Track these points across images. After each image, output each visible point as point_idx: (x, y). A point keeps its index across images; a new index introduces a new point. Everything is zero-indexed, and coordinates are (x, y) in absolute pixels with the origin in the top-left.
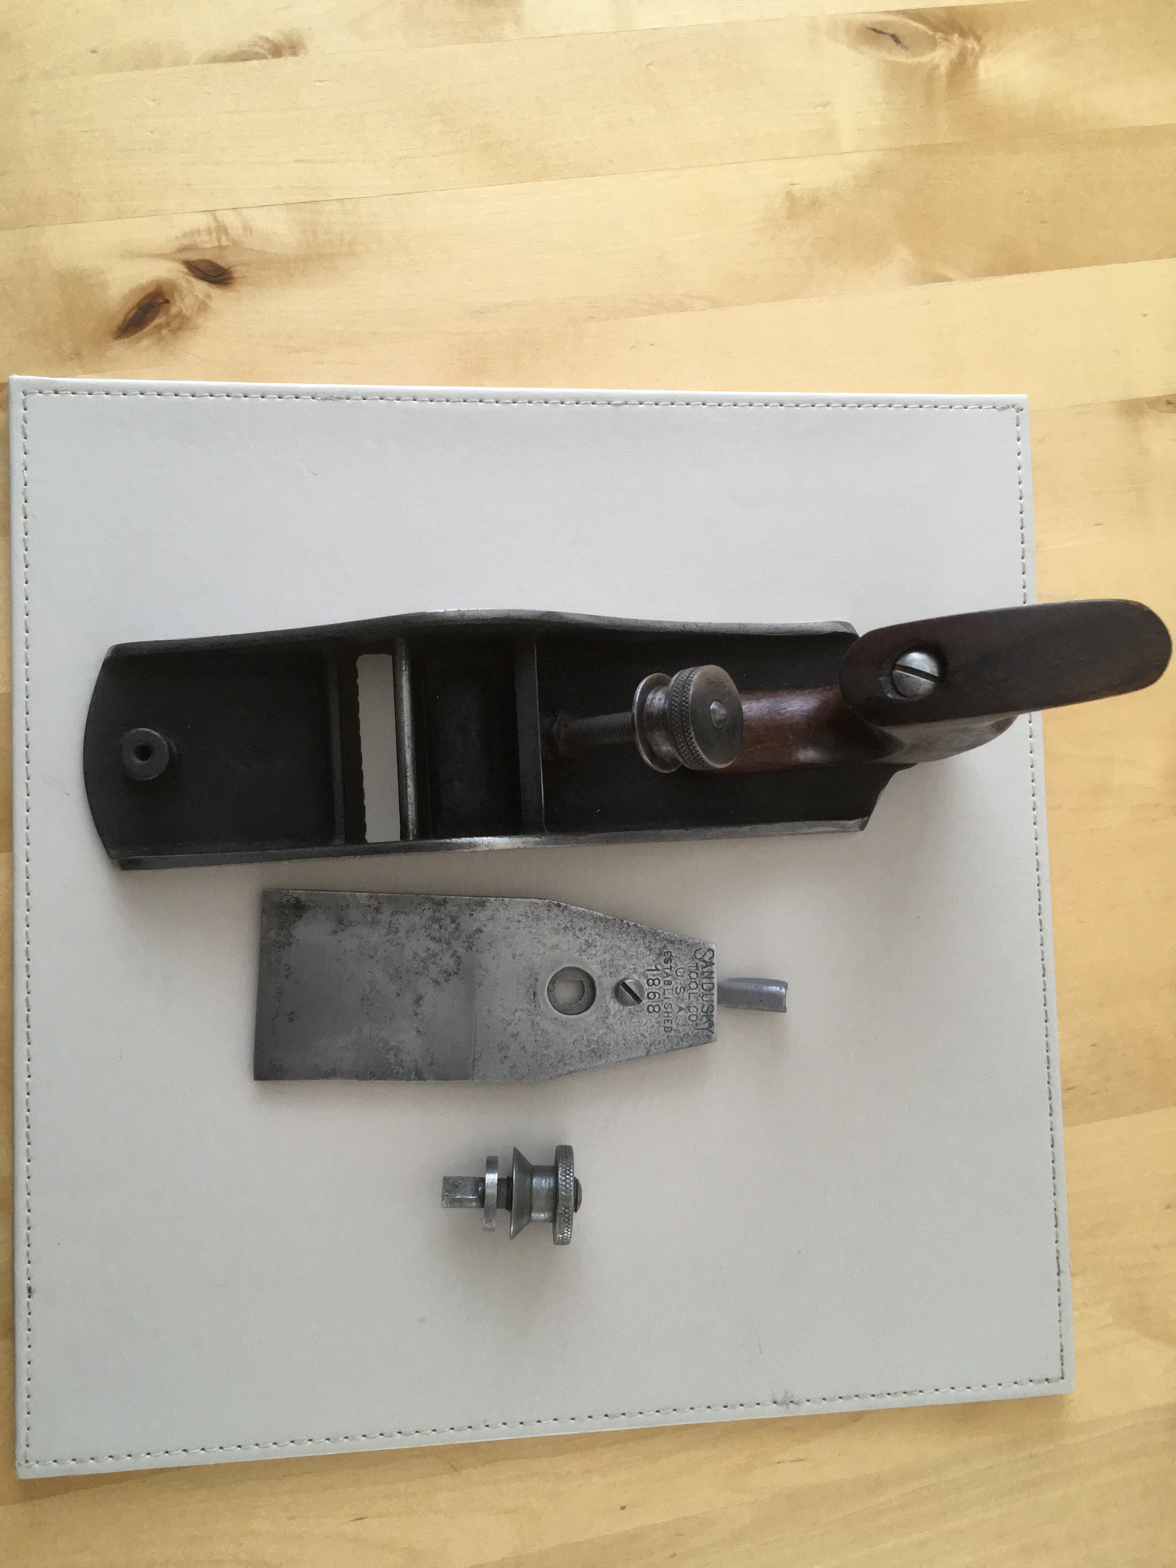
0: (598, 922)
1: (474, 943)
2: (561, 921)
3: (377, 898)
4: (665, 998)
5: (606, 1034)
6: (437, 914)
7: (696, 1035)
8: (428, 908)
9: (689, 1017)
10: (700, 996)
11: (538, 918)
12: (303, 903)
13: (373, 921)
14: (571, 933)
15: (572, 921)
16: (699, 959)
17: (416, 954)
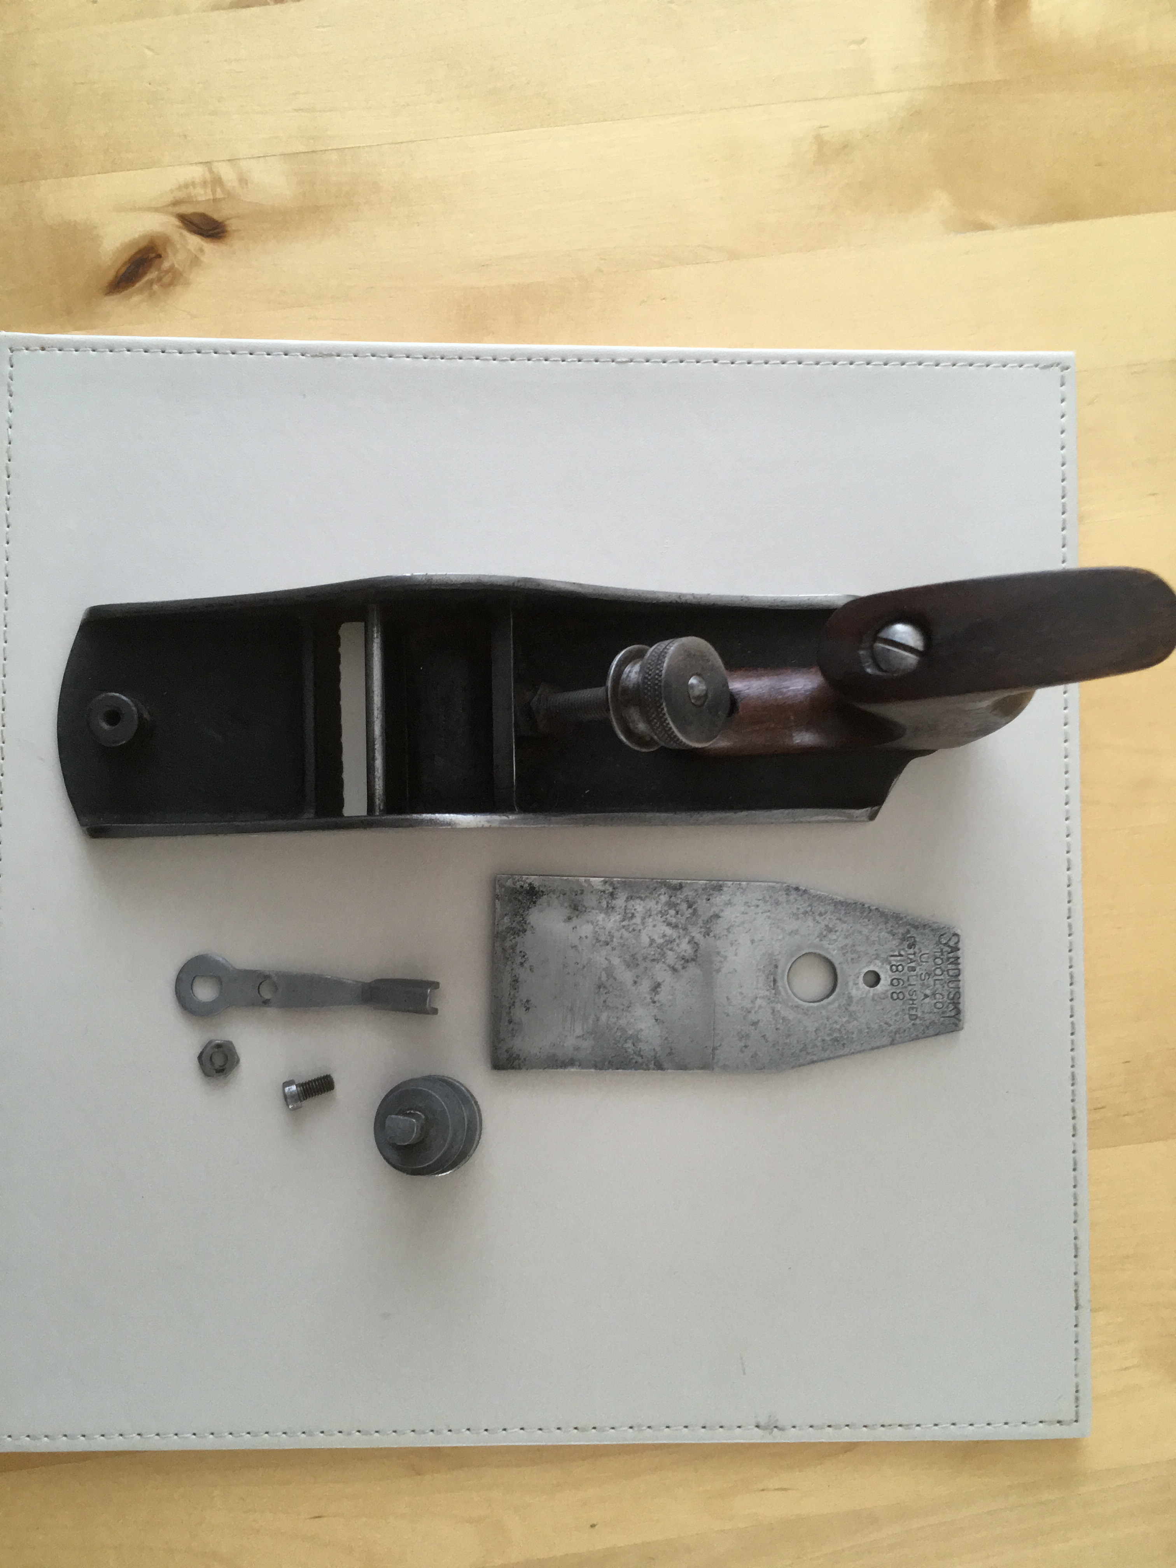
0: (839, 907)
1: (712, 929)
2: (801, 905)
3: (612, 884)
4: (910, 985)
5: (848, 1022)
6: (673, 899)
7: (942, 1024)
8: (663, 893)
9: (935, 1004)
10: (945, 982)
11: (777, 903)
12: (537, 889)
13: (608, 906)
14: (810, 919)
15: (810, 905)
16: (945, 944)
17: (652, 941)
